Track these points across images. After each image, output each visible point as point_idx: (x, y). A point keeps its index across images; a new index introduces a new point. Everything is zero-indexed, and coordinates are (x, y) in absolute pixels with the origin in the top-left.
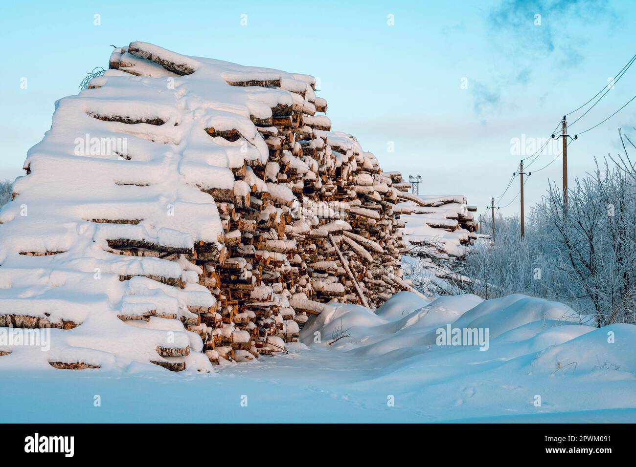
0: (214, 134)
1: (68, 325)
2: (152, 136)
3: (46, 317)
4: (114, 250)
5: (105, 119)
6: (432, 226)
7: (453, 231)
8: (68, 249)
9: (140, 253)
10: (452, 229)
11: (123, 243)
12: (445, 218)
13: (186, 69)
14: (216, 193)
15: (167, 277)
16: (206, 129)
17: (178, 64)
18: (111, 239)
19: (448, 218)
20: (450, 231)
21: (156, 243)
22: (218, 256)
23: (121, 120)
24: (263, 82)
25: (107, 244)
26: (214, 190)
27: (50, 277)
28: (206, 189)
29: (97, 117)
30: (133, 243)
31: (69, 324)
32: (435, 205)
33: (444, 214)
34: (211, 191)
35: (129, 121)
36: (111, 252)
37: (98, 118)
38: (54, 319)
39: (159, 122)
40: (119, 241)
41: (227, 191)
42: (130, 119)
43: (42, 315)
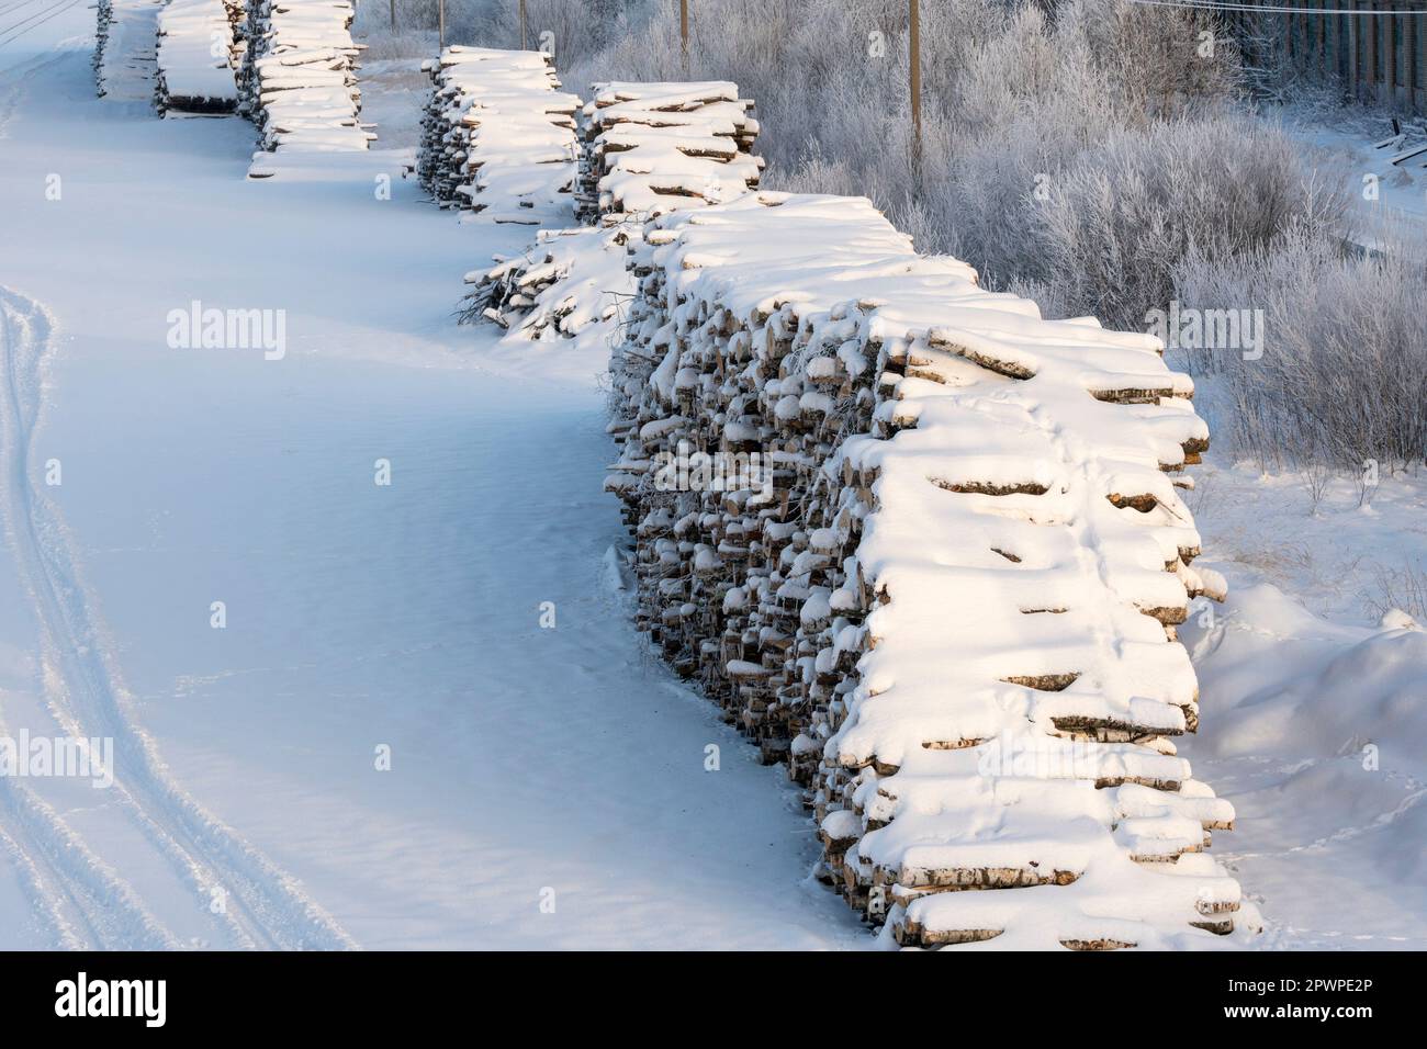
0: (1121, 503)
1: (1063, 878)
2: (1029, 512)
3: (1032, 868)
4: (1062, 733)
5: (959, 489)
6: (688, 153)
7: (728, 160)
8: (993, 735)
9: (1101, 736)
10: (728, 157)
11: (1077, 722)
12: (711, 134)
13: (1017, 369)
14: (1161, 615)
15: (1165, 781)
16: (1108, 497)
17: (1006, 362)
18: (1057, 717)
19: (716, 135)
20: (724, 162)
21: (1128, 722)
22: (1195, 723)
23: (979, 489)
24: (1145, 391)
25: (1053, 724)
26: (1159, 610)
27: (994, 791)
28: (1148, 609)
29: (944, 486)
30: (1093, 723)
31: (1064, 876)
32: (686, 107)
33: (709, 127)
34: (1155, 612)
35: (991, 490)
36: (1058, 736)
37: (946, 488)
38: (1046, 871)
39: (1037, 490)
40: (1071, 719)
41: (1178, 611)
42: (993, 485)
43: (1026, 865)
